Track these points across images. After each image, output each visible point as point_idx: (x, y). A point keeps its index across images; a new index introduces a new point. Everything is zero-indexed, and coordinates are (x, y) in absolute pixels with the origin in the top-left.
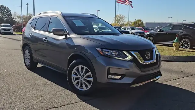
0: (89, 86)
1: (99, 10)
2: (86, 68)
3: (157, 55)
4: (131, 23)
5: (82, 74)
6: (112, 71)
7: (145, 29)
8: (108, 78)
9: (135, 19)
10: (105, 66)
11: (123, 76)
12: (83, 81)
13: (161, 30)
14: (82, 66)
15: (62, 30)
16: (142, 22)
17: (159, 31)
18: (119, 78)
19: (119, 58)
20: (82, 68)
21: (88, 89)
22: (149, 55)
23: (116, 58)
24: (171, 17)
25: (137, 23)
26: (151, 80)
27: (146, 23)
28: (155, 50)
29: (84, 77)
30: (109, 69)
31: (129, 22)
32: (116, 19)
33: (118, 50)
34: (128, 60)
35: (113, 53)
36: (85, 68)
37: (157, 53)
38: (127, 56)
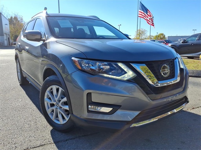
0: (67, 119)
1: (121, 25)
2: (62, 90)
3: (182, 70)
4: (153, 37)
5: (57, 99)
6: (95, 99)
7: (166, 42)
8: (89, 111)
9: (157, 33)
10: (83, 89)
11: (116, 107)
12: (59, 110)
13: (185, 40)
14: (57, 87)
15: (39, 33)
16: (165, 36)
17: (182, 42)
18: (108, 111)
19: (110, 76)
20: (58, 90)
21: (65, 122)
22: (167, 71)
23: (105, 75)
24: (196, 30)
25: (158, 37)
26: (169, 113)
27: (168, 37)
28: (179, 62)
29: (60, 104)
30: (89, 95)
31: (150, 35)
32: (138, 33)
33: (109, 62)
34: (126, 79)
35: (102, 67)
36: (60, 89)
37: (182, 67)
38: (126, 73)
